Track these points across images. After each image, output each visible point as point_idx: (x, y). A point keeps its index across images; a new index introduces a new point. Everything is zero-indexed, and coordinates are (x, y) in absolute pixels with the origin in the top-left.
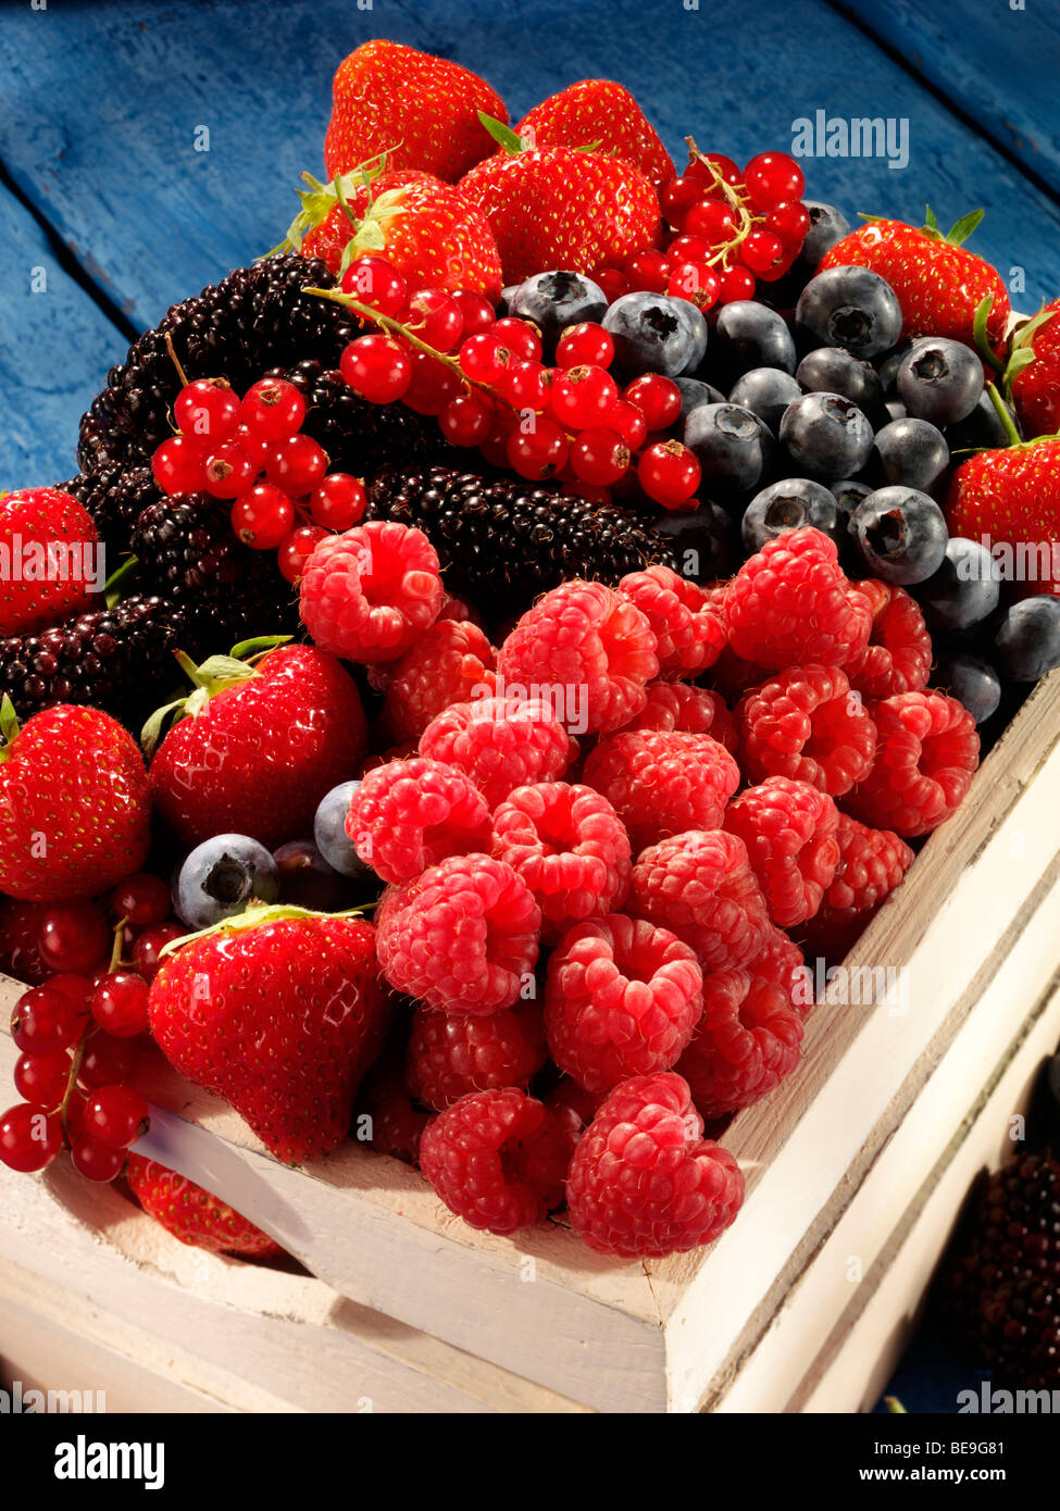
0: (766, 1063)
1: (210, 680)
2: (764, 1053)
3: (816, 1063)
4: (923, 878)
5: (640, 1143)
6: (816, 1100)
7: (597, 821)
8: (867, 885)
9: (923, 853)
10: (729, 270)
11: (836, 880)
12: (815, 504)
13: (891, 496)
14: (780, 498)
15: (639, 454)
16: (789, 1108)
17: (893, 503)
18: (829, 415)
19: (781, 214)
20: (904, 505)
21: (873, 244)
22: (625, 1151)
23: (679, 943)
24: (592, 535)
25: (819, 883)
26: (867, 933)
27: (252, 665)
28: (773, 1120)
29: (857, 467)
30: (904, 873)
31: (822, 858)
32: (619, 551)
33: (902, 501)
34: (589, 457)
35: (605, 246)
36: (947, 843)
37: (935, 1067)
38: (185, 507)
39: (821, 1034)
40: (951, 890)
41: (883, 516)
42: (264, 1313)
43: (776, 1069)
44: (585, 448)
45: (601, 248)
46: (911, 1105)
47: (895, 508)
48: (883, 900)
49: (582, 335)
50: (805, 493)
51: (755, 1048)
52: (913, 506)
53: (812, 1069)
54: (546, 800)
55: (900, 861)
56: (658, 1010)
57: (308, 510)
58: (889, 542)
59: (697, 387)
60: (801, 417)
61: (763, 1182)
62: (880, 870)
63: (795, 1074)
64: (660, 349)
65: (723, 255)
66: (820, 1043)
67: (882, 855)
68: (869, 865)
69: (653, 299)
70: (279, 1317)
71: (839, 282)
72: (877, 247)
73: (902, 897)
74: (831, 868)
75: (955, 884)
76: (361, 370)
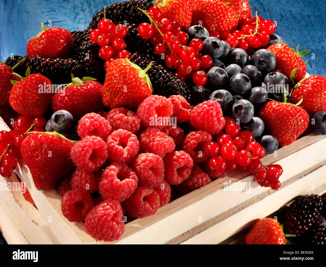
0: (145, 210)
1: (74, 83)
2: (144, 207)
3: (161, 215)
4: (210, 187)
5: (101, 213)
6: (156, 223)
7: (132, 143)
8: (196, 183)
9: (213, 182)
10: (243, 41)
11: (188, 179)
12: (227, 97)
13: (244, 102)
14: (220, 93)
15: (194, 71)
16: (149, 222)
17: (243, 103)
18: (241, 79)
19: (263, 34)
20: (245, 104)
21: (278, 47)
22: (98, 213)
23: (136, 176)
24: (172, 84)
25: (183, 178)
26: (190, 193)
27: (84, 83)
28: (144, 223)
29: (243, 93)
30: (206, 184)
31: (185, 173)
32: (176, 90)
33: (245, 103)
34: (182, 68)
35: (219, 26)
36: (220, 182)
37: (203, 231)
38: (90, 44)
39: (166, 210)
40: (214, 192)
41: (239, 105)
42: (33, 221)
43: (147, 212)
44: (182, 66)
45: (218, 26)
46: (192, 237)
47: (243, 104)
48: (198, 188)
49: (196, 41)
50: (226, 94)
51: (143, 205)
52: (247, 106)
53: (159, 216)
54: (125, 134)
55: (206, 181)
56: (120, 187)
57: (117, 56)
58: (239, 111)
59: (219, 63)
60: (235, 77)
61: (133, 235)
62: (200, 181)
63: (155, 216)
64: (213, 51)
65: (244, 38)
66: (164, 212)
67: (202, 179)
68: (198, 179)
69: (217, 40)
70: (35, 223)
71: (263, 52)
72: (278, 48)
73: (202, 189)
74: (187, 176)
75: (216, 191)
76: (142, 30)
